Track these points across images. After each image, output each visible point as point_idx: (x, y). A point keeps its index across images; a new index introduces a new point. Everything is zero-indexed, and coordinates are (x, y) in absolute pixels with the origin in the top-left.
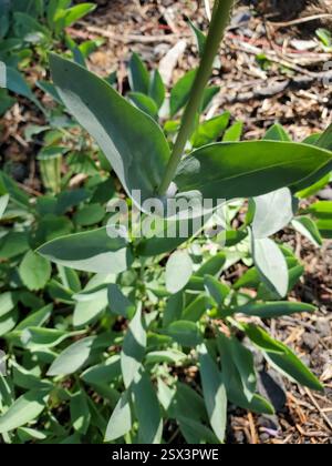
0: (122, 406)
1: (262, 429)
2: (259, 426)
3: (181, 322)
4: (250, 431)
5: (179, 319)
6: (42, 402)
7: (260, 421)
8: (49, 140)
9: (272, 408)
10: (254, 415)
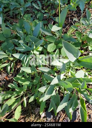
0: (45, 87)
1: (65, 119)
2: (65, 118)
3: (71, 84)
4: (62, 117)
5: (71, 83)
6: (32, 72)
7: (66, 118)
8: (77, 24)
9: (71, 119)
10: (65, 115)
